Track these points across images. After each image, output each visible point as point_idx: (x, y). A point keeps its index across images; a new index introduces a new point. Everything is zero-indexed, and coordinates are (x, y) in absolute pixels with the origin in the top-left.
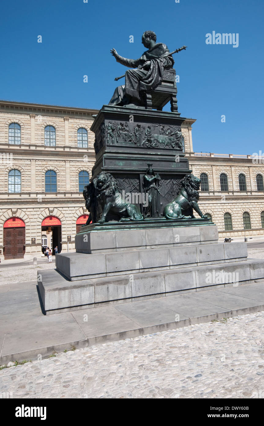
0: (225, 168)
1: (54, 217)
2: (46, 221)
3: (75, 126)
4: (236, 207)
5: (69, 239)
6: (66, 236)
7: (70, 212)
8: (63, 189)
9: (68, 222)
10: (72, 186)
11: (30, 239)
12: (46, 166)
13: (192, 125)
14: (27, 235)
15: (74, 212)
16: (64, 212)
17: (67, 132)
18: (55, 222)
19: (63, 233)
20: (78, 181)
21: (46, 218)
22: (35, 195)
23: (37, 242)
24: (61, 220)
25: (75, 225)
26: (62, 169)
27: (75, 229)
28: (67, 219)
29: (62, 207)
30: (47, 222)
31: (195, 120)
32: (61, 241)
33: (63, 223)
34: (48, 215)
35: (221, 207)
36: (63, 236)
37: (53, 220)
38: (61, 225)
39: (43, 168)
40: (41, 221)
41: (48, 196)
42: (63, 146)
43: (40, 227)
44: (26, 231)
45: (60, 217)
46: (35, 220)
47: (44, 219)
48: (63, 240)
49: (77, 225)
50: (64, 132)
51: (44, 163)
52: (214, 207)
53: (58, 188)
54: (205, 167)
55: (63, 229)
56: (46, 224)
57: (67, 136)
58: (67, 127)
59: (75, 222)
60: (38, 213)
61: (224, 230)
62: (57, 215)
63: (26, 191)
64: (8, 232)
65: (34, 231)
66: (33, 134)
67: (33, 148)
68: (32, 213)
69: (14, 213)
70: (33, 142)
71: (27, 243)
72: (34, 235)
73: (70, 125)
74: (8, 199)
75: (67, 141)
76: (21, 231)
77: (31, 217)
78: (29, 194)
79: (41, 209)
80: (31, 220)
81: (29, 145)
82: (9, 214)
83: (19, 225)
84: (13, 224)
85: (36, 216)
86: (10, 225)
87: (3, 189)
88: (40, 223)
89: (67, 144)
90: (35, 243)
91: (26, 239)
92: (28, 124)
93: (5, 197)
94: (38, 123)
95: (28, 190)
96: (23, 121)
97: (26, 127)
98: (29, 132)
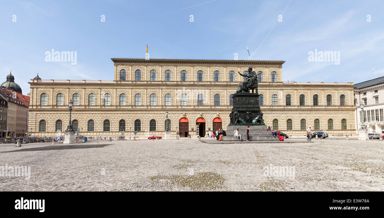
0: (303, 91)
1: (202, 118)
3: (213, 70)
4: (310, 115)
5: (209, 129)
7: (210, 116)
8: (206, 104)
9: (209, 121)
10: (211, 102)
13: (283, 65)
14: (189, 126)
15: (211, 116)
16: (207, 116)
17: (209, 73)
19: (206, 126)
20: (214, 100)
24: (205, 120)
25: (212, 123)
28: (208, 119)
29: (206, 113)
31: (285, 61)
32: (206, 130)
34: (200, 117)
35: (299, 115)
37: (202, 120)
38: (205, 122)
41: (200, 107)
42: (207, 81)
43: (195, 123)
45: (205, 118)
47: (197, 119)
49: (213, 123)
50: (207, 73)
52: (294, 115)
53: (204, 104)
54: (290, 91)
55: (206, 124)
56: (198, 121)
57: (209, 76)
58: (208, 71)
59: (212, 121)
61: (300, 129)
63: (189, 105)
64: (181, 124)
65: (193, 125)
66: (192, 76)
67: (192, 83)
68: (192, 116)
69: (184, 115)
70: (192, 80)
71: (189, 130)
72: (193, 126)
73: (210, 70)
74: (181, 109)
75: (209, 78)
76: (187, 124)
77: (192, 117)
78: (191, 106)
79: (196, 114)
80: (192, 119)
81: (191, 82)
82: (182, 116)
83: (186, 121)
84: (183, 121)
85: (194, 117)
86: (182, 121)
87: (178, 104)
88: (195, 121)
89: (209, 80)
90: (193, 130)
91: (189, 128)
92: (190, 71)
93: (180, 107)
94: (195, 69)
95: (190, 104)
96: (188, 69)
97: (189, 72)
98: (190, 74)
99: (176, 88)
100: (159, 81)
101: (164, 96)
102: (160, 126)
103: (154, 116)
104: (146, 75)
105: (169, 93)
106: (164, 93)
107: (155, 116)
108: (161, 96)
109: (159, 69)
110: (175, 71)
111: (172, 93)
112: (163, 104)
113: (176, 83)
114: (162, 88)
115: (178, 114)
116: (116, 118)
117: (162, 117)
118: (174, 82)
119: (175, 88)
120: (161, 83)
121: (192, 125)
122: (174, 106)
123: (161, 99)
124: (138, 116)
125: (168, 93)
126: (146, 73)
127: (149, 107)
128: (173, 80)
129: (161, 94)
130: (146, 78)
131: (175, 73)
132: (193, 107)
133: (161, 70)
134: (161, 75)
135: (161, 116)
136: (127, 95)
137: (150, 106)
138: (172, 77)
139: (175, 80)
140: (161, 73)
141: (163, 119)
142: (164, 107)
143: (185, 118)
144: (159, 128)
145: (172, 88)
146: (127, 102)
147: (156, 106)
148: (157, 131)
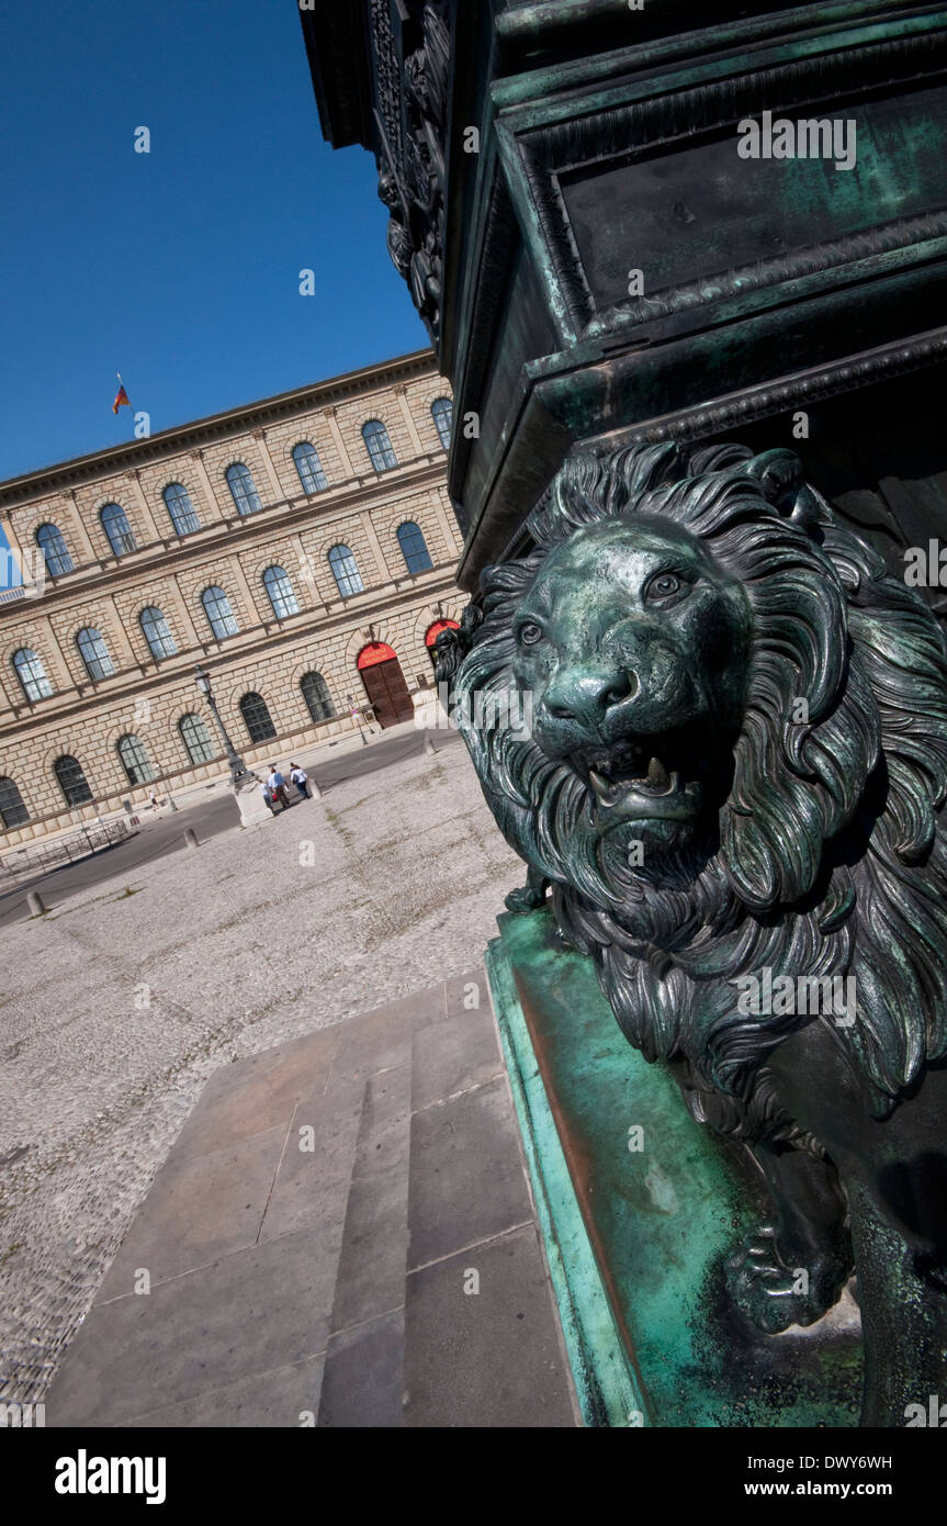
1: (446, 620)
2: (432, 633)
3: (422, 399)
8: (445, 555)
11: (414, 678)
12: (392, 516)
14: (405, 673)
17: (409, 421)
21: (430, 628)
22: (393, 586)
23: (429, 680)
26: (425, 512)
29: (454, 597)
30: (433, 636)
34: (433, 620)
39: (388, 523)
40: (422, 636)
41: (421, 580)
42: (413, 458)
43: (424, 649)
44: (402, 665)
46: (411, 638)
47: (427, 632)
50: (402, 424)
51: (388, 511)
53: (433, 558)
56: (435, 640)
57: (413, 433)
58: (406, 411)
60: (412, 622)
62: (450, 616)
63: (374, 585)
64: (371, 675)
65: (416, 661)
66: (343, 455)
67: (355, 486)
68: (400, 626)
69: (366, 635)
70: (350, 474)
71: (411, 687)
72: (418, 669)
73: (412, 403)
74: (346, 611)
75: (417, 443)
76: (390, 668)
77: (401, 633)
78: (381, 587)
79: (415, 613)
80: (404, 641)
81: (346, 483)
82: (360, 640)
83: (385, 657)
84: (372, 658)
85: (410, 630)
86: (368, 663)
87: (327, 594)
88: (422, 643)
89: (419, 452)
90: (426, 683)
91: (407, 680)
92: (328, 435)
93: (339, 607)
94: (346, 424)
95: (375, 580)
96: (315, 433)
97: (325, 443)
98: (335, 452)
99: (295, 530)
100: (214, 526)
101: (258, 580)
102: (287, 713)
103: (246, 678)
104: (148, 517)
105: (274, 561)
106: (252, 569)
107: (251, 676)
108: (243, 585)
109: (194, 472)
110: (265, 455)
111: (286, 557)
112: (268, 616)
113: (285, 509)
114: (238, 549)
115: (340, 638)
116: (98, 736)
117: (283, 673)
118: (275, 506)
119: (290, 532)
120: (223, 529)
121: (412, 662)
122: (312, 610)
123: (249, 601)
124: (185, 699)
125: (269, 562)
126: (144, 506)
127: (214, 649)
128: (272, 499)
129: (240, 578)
130: (152, 529)
131: (269, 466)
132: (391, 589)
133: (203, 476)
134: (210, 497)
135: (275, 668)
136: (103, 631)
137: (218, 642)
138: (260, 488)
139: (280, 498)
140: (207, 487)
141: (287, 680)
142: (275, 629)
143: (375, 645)
144: (284, 722)
145: (278, 536)
146: (116, 658)
147: (239, 635)
148: (284, 736)
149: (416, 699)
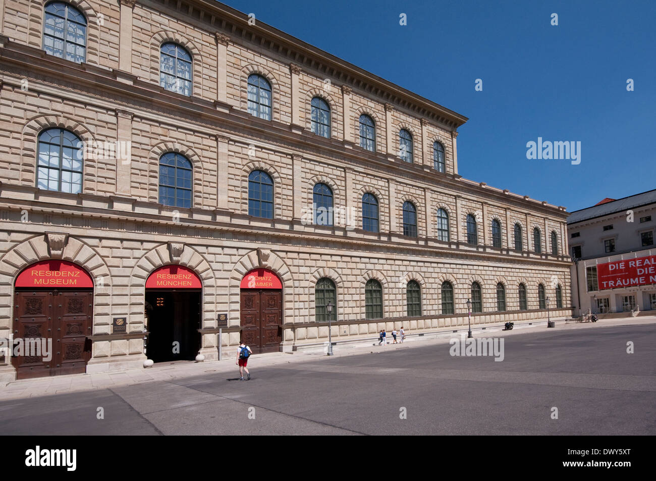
0: (498, 211)
1: (184, 267)
2: (158, 275)
5: (222, 322)
6: (214, 315)
7: (226, 258)
8: (209, 202)
9: (220, 283)
10: (232, 200)
11: (109, 320)
14: (97, 310)
16: (210, 258)
18: (185, 279)
19: (206, 307)
20: (247, 190)
21: (158, 269)
22: (129, 206)
23: (129, 329)
24: (204, 275)
25: (238, 291)
26: (206, 154)
27: (238, 298)
28: (218, 274)
29: (207, 246)
30: (160, 280)
32: (200, 327)
33: (207, 282)
34: (167, 259)
36: (206, 315)
37: (179, 276)
38: (201, 289)
40: (145, 274)
43: (141, 291)
44: (98, 300)
45: (200, 269)
46: (128, 272)
47: (154, 272)
48: (206, 324)
49: (242, 290)
55: (206, 299)
56: (160, 284)
57: (222, 81)
59: (238, 283)
60: (137, 254)
62: (193, 264)
65: (122, 300)
71: (97, 330)
72: (120, 310)
73: (231, 59)
75: (222, 92)
79: (147, 246)
80: (114, 271)
82: (38, 250)
83: (72, 282)
84: (49, 277)
86: (37, 282)
88: (142, 282)
89: (222, 100)
90: (127, 331)
91: (97, 319)
121: (115, 300)
149: (99, 347)
